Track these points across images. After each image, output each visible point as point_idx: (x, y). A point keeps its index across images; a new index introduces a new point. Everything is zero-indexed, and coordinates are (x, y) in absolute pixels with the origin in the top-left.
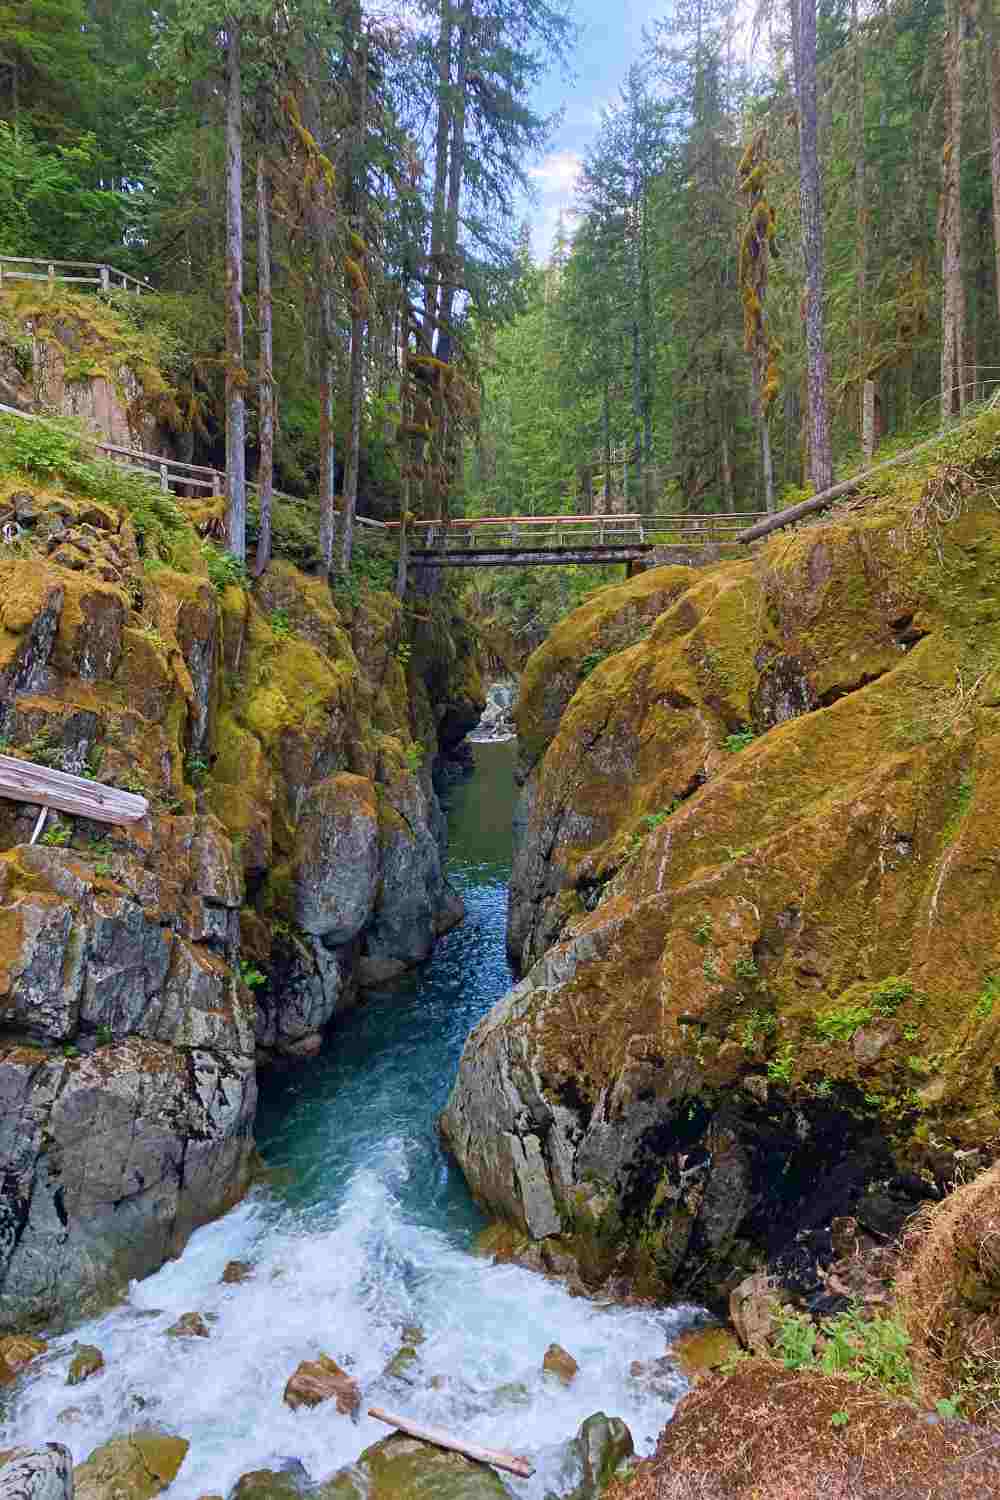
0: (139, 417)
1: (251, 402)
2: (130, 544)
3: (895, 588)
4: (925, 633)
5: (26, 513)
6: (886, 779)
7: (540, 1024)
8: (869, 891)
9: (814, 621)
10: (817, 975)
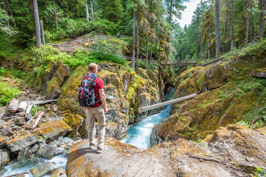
0: (123, 52)
1: (136, 50)
2: (118, 68)
3: (224, 74)
4: (229, 81)
5: (106, 65)
6: (216, 102)
7: (160, 128)
8: (211, 118)
9: (211, 78)
10: (201, 128)
